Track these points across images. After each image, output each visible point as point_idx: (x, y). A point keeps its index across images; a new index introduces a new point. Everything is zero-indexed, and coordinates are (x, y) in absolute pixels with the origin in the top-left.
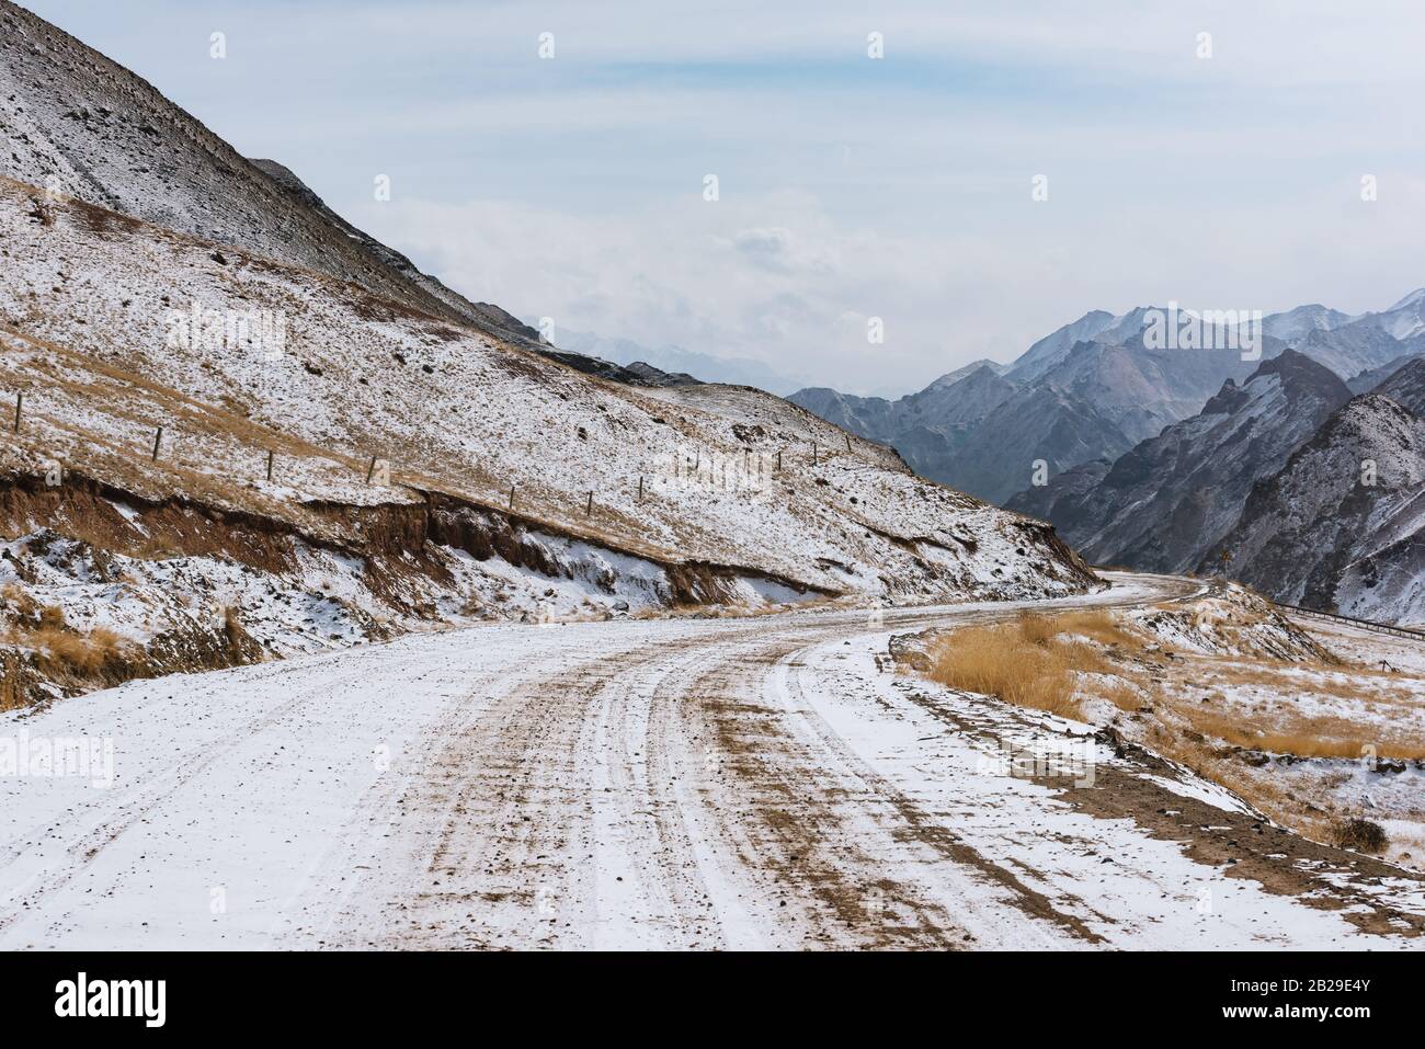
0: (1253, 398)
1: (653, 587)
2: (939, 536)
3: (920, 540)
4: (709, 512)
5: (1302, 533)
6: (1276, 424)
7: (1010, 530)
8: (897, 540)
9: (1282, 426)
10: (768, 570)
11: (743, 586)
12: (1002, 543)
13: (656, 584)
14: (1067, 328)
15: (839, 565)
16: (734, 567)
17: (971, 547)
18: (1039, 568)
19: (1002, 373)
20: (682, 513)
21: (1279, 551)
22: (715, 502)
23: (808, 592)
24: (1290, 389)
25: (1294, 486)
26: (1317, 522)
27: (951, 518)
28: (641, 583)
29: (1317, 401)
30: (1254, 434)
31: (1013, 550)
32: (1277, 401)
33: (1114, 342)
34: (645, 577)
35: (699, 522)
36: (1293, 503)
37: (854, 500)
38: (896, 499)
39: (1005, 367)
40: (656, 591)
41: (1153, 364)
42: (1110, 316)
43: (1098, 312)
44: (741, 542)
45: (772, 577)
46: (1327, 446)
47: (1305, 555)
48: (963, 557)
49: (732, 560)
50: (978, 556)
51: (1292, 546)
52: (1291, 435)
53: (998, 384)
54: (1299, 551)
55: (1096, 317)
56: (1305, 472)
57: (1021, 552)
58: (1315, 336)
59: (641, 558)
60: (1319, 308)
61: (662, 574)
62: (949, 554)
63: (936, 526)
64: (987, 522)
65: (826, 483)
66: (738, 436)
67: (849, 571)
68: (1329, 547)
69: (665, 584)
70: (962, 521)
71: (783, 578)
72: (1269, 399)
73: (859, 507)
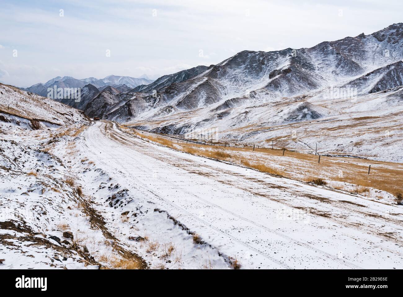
0: (84, 90)
1: (28, 124)
2: (67, 113)
3: (64, 114)
4: (30, 109)
5: (96, 111)
6: (87, 94)
7: (78, 112)
8: (61, 114)
9: (88, 95)
10: (45, 120)
11: (41, 123)
12: (77, 114)
13: (29, 124)
14: (54, 79)
15: (56, 119)
16: (39, 119)
17: (72, 115)
18: (84, 119)
19: (43, 85)
20: (25, 109)
21: (92, 113)
22: (31, 107)
23: (54, 124)
24: (90, 90)
25: (94, 104)
26: (98, 109)
27: (68, 110)
28: (26, 123)
29: (94, 91)
30: (84, 96)
31: (79, 116)
32: (88, 91)
33: (61, 81)
34: (26, 122)
35: (29, 111)
36: (94, 106)
37: (52, 107)
38: (58, 106)
39: (44, 84)
40: (29, 125)
41: (68, 85)
42: (61, 77)
43: (59, 77)
44: (38, 114)
45: (46, 121)
46: (99, 98)
47: (97, 114)
48: (71, 116)
49: (38, 118)
50: (73, 117)
51: (94, 113)
52: (90, 96)
53: (42, 87)
54: (96, 113)
55: (58, 77)
56: (96, 102)
57: (80, 116)
58: (93, 82)
59: (25, 118)
60: (93, 78)
61: (30, 122)
62: (69, 116)
63: (66, 111)
64: (74, 110)
65: (46, 103)
66: (28, 94)
67: (58, 120)
68: (100, 113)
69: (31, 124)
70: (70, 111)
71: (48, 122)
72: (86, 91)
73: (53, 108)
